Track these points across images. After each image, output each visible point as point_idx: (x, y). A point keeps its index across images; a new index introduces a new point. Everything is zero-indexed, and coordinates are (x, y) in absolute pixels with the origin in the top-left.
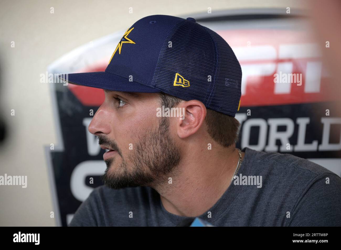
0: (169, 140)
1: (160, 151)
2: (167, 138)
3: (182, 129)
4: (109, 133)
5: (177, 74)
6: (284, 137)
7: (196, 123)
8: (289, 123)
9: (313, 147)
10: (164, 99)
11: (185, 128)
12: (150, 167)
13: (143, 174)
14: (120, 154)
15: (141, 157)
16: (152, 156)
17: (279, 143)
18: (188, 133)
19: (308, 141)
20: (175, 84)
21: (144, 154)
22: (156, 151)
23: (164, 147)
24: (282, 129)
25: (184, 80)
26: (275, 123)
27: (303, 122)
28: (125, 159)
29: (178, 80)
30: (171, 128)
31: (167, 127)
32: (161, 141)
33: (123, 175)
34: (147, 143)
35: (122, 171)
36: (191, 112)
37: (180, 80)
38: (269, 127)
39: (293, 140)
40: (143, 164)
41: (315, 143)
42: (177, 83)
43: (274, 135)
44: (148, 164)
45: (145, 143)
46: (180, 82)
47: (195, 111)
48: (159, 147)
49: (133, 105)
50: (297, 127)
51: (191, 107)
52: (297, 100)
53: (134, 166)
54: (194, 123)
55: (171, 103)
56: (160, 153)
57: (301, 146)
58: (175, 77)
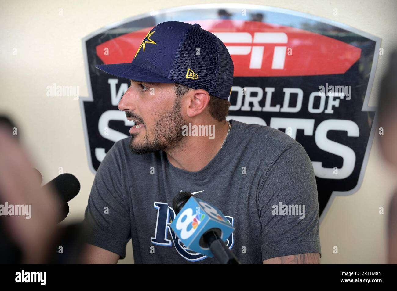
0: (181, 118)
1: (174, 126)
2: (180, 116)
3: (191, 110)
5: (189, 69)
7: (202, 106)
8: (259, 90)
9: (277, 109)
10: (178, 88)
11: (193, 109)
12: (166, 138)
13: (160, 144)
14: (145, 127)
15: (159, 131)
16: (168, 130)
17: (251, 104)
18: (195, 113)
19: (273, 104)
20: (187, 77)
21: (162, 128)
22: (171, 126)
24: (254, 94)
25: (194, 74)
27: (270, 91)
28: (148, 132)
29: (189, 74)
30: (182, 109)
31: (180, 108)
32: (175, 119)
33: (145, 145)
34: (165, 120)
35: (145, 142)
36: (198, 98)
37: (191, 73)
39: (262, 103)
40: (161, 135)
41: (278, 106)
42: (188, 76)
43: (248, 99)
44: (165, 135)
45: (162, 120)
46: (191, 75)
47: (201, 97)
48: (173, 123)
50: (265, 94)
51: (198, 94)
52: (267, 74)
53: (154, 138)
55: (183, 90)
56: (174, 128)
57: (268, 108)
58: (187, 71)
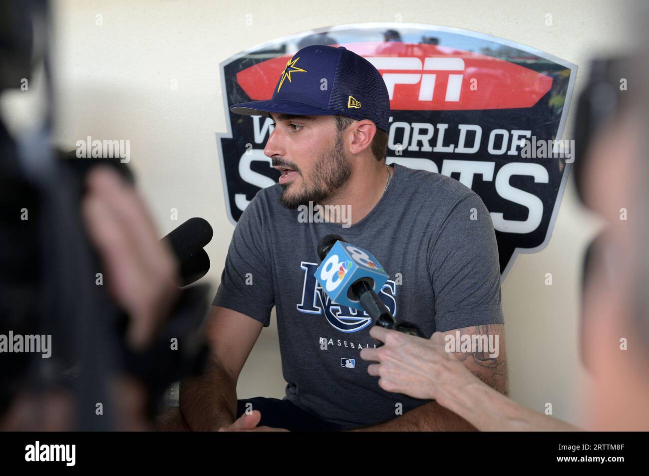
0: (344, 157)
1: (336, 167)
2: (342, 155)
3: (354, 146)
4: (284, 155)
5: (350, 97)
6: (425, 139)
7: (367, 140)
8: (430, 127)
9: (450, 149)
10: (339, 120)
11: (357, 145)
12: (327, 183)
13: (321, 192)
14: (301, 174)
15: (319, 174)
16: (329, 172)
17: (420, 144)
18: (360, 149)
19: (446, 144)
20: (349, 107)
21: (322, 171)
22: (333, 167)
23: (340, 163)
24: (423, 132)
25: (356, 102)
26: (417, 126)
27: (442, 127)
28: (305, 179)
29: (351, 103)
30: (345, 146)
31: (342, 145)
32: (337, 158)
33: (304, 195)
34: (325, 161)
35: (303, 191)
36: (361, 130)
37: (353, 102)
38: (412, 129)
39: (433, 142)
40: (322, 180)
41: (452, 146)
42: (351, 105)
43: (416, 137)
44: (325, 180)
45: (323, 161)
46: (353, 104)
47: (366, 129)
48: (335, 164)
49: (310, 128)
50: (436, 131)
51: (362, 126)
52: (439, 108)
53: (313, 184)
54: (364, 140)
55: (344, 123)
56: (336, 169)
57: (440, 148)
58: (348, 99)
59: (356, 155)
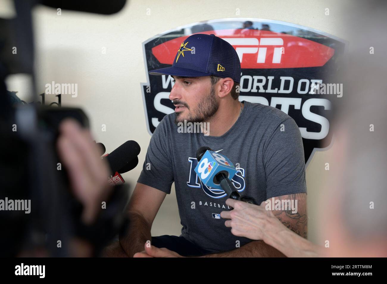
1: (211, 105)
2: (214, 98)
3: (221, 93)
4: (181, 99)
5: (218, 65)
6: (261, 85)
7: (229, 89)
8: (263, 78)
9: (275, 91)
10: (212, 78)
11: (223, 92)
14: (189, 109)
15: (200, 110)
16: (206, 108)
17: (258, 88)
18: (225, 94)
19: (273, 88)
20: (218, 70)
22: (209, 106)
23: (213, 103)
24: (260, 81)
25: (222, 67)
26: (256, 78)
27: (271, 78)
28: (191, 111)
29: (219, 68)
30: (216, 93)
31: (214, 92)
32: (211, 100)
33: (189, 120)
34: (204, 102)
36: (225, 84)
37: (220, 67)
38: (253, 80)
39: (265, 87)
43: (256, 84)
45: (203, 102)
47: (228, 83)
48: (210, 103)
49: (196, 83)
50: (267, 81)
51: (225, 81)
53: (196, 115)
54: (227, 90)
55: (215, 80)
57: (269, 90)
58: (217, 66)
59: (222, 98)
